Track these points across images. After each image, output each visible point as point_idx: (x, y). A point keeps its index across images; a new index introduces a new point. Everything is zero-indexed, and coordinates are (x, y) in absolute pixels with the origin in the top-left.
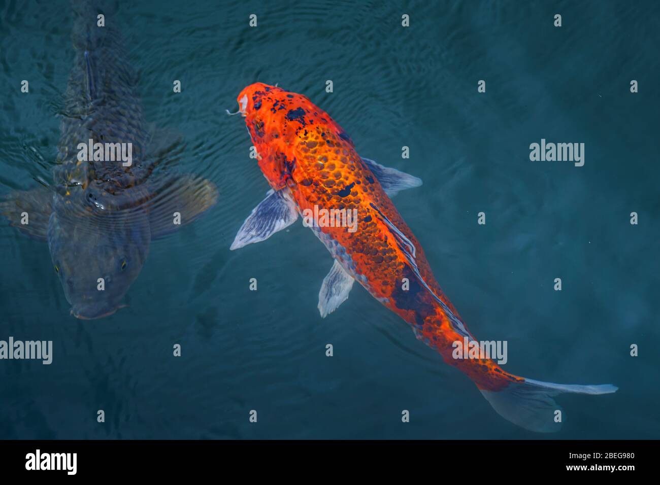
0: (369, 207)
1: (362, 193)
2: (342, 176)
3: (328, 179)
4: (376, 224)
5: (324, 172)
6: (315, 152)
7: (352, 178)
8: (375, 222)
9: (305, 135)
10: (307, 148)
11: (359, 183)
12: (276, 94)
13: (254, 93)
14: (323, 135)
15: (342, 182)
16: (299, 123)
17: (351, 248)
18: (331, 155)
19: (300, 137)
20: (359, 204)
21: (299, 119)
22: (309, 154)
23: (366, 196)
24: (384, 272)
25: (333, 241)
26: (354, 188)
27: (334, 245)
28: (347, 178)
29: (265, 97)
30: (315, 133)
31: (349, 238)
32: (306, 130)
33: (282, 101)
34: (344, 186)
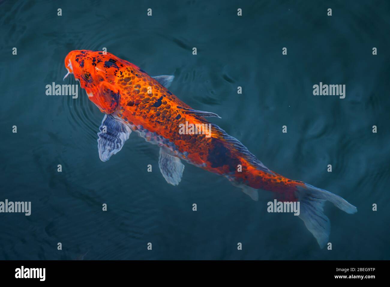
0: (177, 109)
1: (170, 102)
2: (154, 94)
3: (145, 98)
4: (185, 119)
5: (141, 94)
6: (131, 84)
7: (160, 95)
8: (184, 117)
9: (121, 74)
10: (125, 82)
11: (165, 96)
12: (91, 54)
13: (75, 57)
14: (132, 72)
15: (155, 98)
16: (114, 68)
17: (173, 138)
18: (142, 83)
19: (118, 77)
20: (170, 109)
21: (114, 65)
22: (128, 85)
23: (173, 103)
24: (199, 146)
25: (159, 136)
26: (163, 100)
27: (160, 138)
28: (157, 95)
29: (85, 58)
30: (126, 71)
31: (170, 133)
32: (120, 71)
33: (97, 57)
34: (156, 100)
